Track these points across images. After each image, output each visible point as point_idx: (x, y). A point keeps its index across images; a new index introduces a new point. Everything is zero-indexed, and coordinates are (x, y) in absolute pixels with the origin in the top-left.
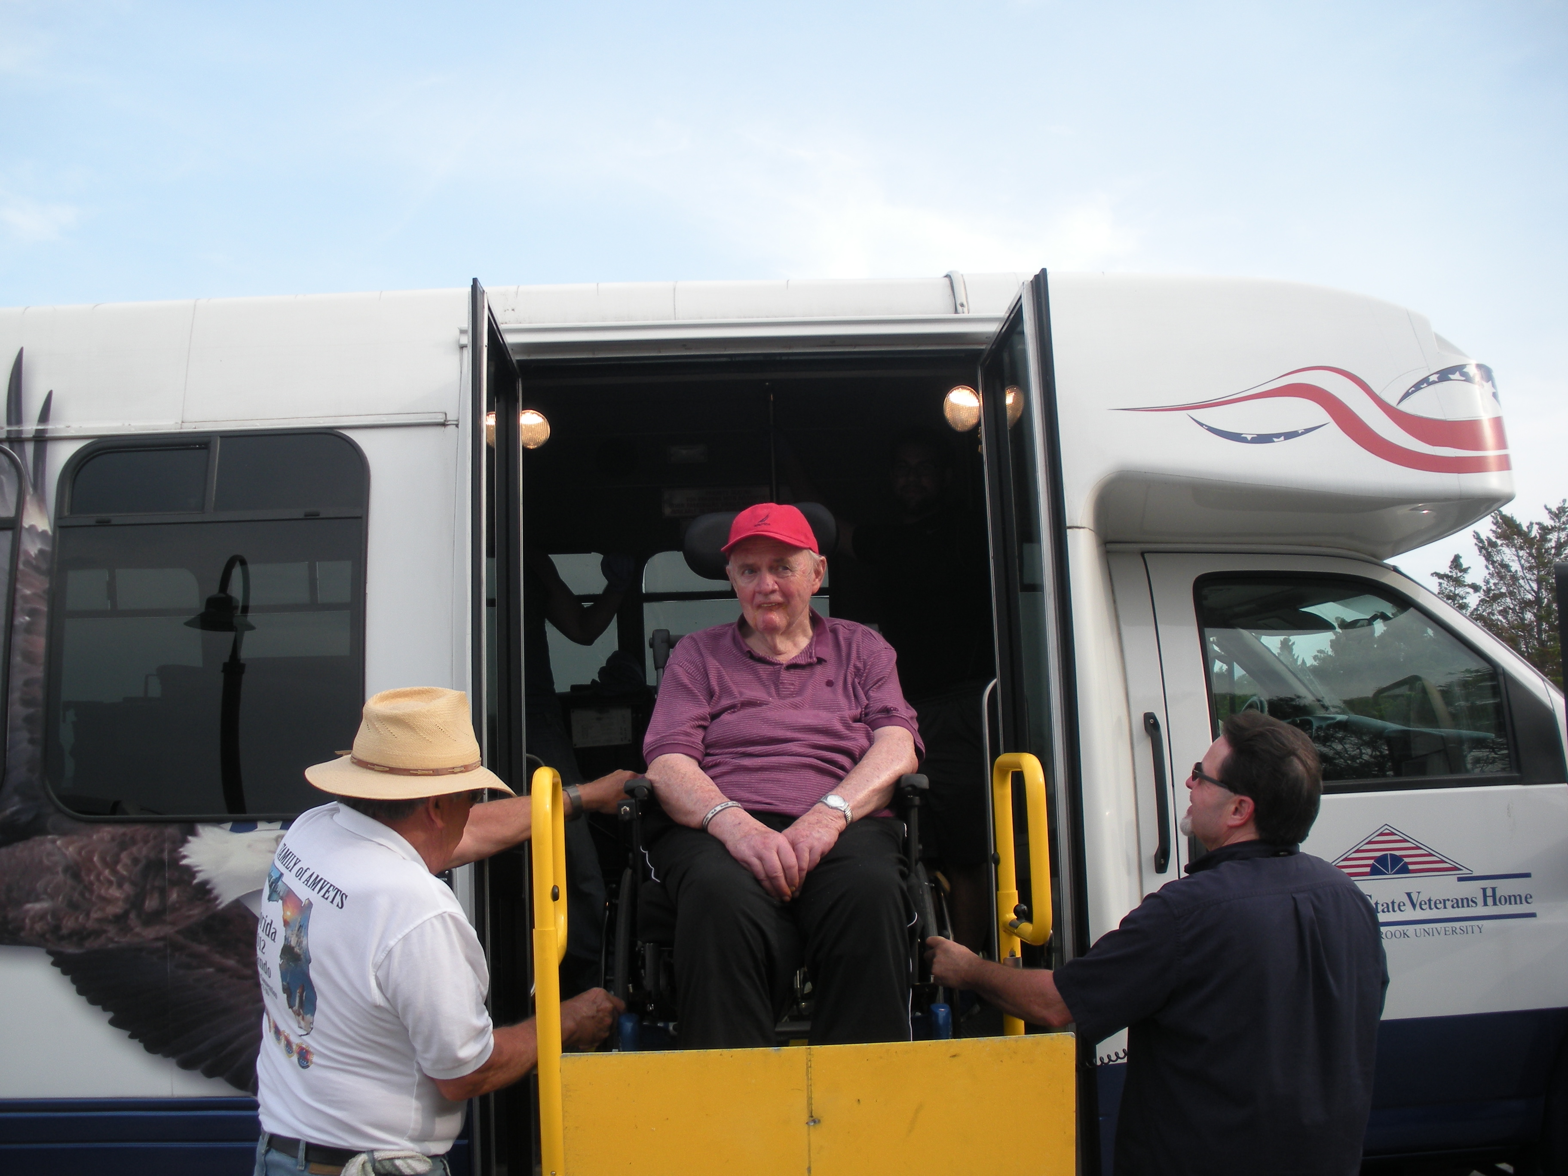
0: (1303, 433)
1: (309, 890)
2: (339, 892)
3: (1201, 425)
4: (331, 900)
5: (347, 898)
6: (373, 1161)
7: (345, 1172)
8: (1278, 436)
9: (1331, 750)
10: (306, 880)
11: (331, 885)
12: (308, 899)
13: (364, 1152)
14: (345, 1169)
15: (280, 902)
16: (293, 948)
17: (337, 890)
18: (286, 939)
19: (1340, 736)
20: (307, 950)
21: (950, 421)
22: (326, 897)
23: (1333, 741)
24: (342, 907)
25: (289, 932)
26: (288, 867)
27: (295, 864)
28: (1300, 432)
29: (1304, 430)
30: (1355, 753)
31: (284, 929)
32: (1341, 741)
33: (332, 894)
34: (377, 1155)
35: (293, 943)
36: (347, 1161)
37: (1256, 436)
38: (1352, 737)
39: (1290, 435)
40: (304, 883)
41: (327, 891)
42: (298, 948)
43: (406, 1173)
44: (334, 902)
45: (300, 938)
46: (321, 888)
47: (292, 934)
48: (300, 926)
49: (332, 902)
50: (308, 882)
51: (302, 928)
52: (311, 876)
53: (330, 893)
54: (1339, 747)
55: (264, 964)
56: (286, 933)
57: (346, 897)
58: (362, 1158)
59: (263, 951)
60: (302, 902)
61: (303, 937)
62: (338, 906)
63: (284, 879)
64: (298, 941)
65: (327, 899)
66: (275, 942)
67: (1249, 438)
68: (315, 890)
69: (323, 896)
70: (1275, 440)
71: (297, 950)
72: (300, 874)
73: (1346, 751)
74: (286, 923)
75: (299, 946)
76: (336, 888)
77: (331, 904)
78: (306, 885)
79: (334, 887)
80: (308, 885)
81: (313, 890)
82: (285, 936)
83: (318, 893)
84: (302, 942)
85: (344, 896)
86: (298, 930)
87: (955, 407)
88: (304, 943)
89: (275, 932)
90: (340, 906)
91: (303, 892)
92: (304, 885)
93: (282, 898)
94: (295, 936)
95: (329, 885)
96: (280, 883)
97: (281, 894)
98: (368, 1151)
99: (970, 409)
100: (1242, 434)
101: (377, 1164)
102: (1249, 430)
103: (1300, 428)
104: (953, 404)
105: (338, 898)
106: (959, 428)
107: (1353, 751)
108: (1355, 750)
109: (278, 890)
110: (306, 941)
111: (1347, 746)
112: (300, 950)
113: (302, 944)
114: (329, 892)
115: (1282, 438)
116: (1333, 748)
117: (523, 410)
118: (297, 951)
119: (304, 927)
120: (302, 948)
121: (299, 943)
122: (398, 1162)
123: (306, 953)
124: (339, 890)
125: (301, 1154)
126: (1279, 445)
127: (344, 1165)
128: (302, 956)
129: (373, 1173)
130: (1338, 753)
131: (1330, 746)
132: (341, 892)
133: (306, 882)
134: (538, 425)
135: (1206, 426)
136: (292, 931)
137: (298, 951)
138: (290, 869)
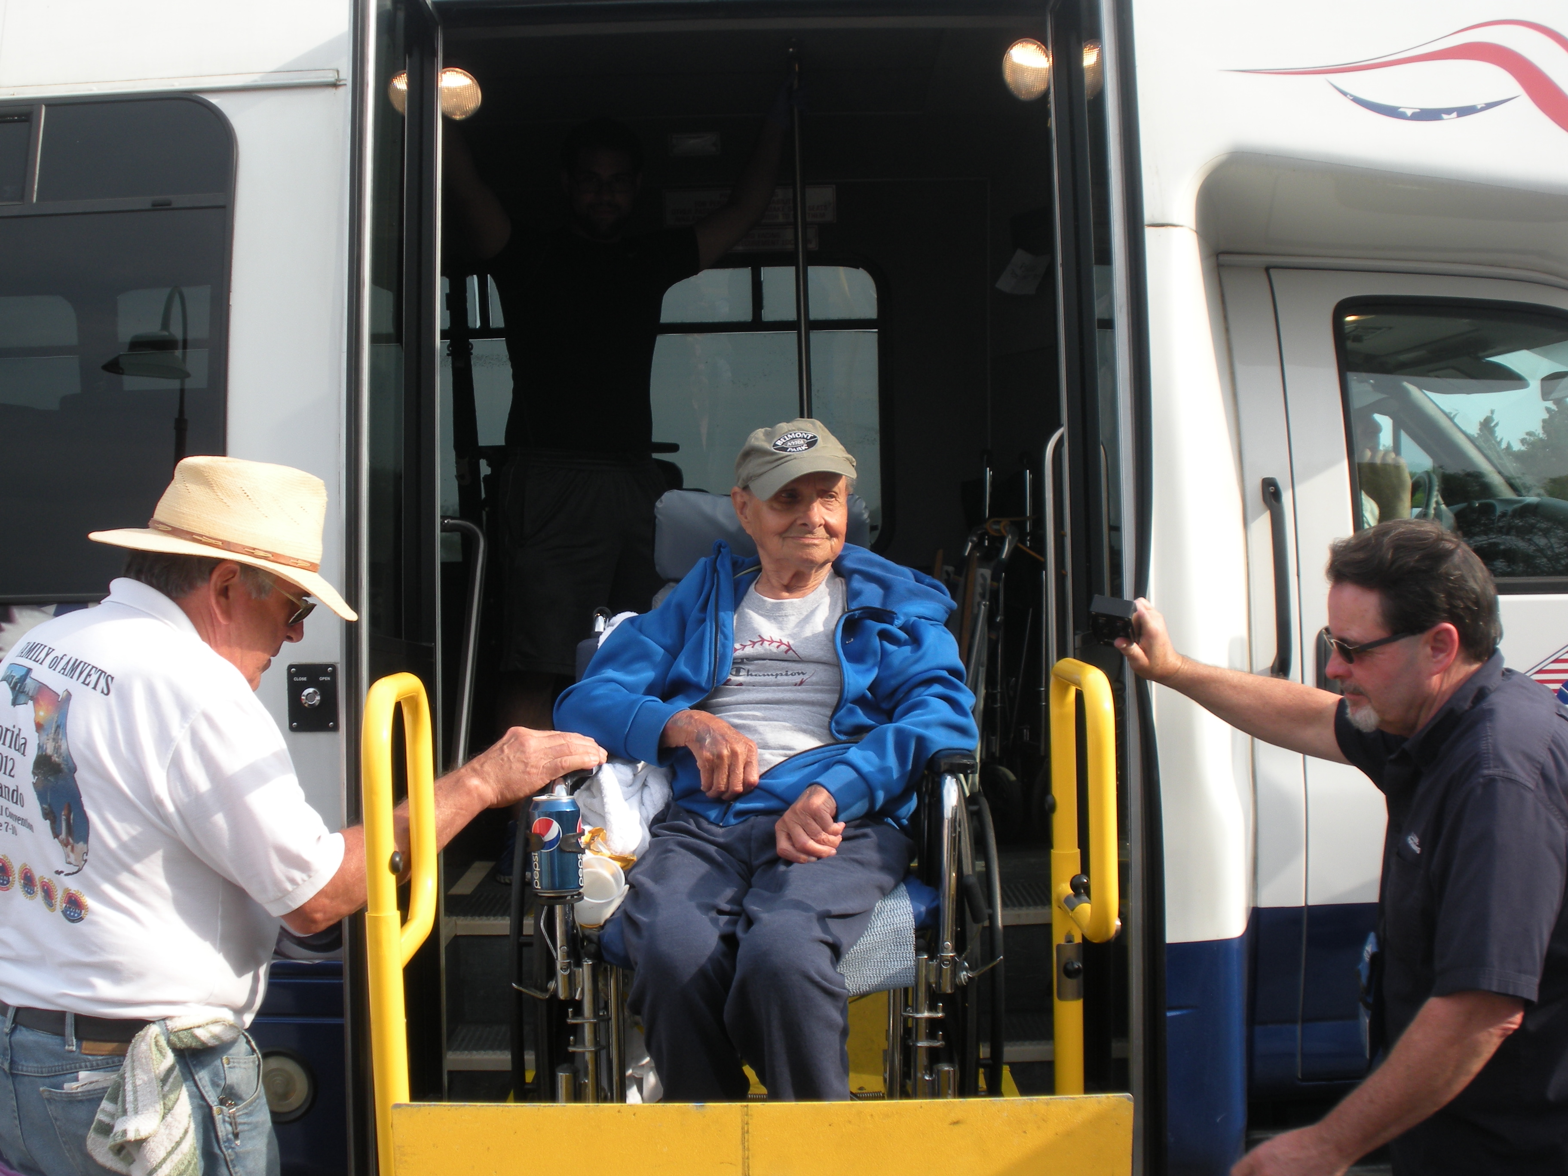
0: (1483, 109)
1: (68, 678)
2: (103, 674)
3: (1344, 94)
4: (93, 686)
5: (114, 680)
6: (169, 1034)
7: (133, 1050)
8: (1449, 111)
9: (1531, 544)
10: (63, 669)
11: (93, 667)
12: (67, 690)
13: (153, 1022)
14: (131, 1045)
15: (31, 703)
16: (50, 757)
17: (100, 672)
18: (40, 747)
19: (1545, 526)
20: (69, 755)
21: (1012, 86)
22: (87, 682)
23: (1536, 534)
24: (107, 694)
25: (44, 737)
26: (37, 660)
27: (47, 655)
28: (1479, 107)
29: (1485, 104)
30: (1560, 551)
31: (37, 734)
32: (1546, 533)
33: (94, 678)
34: (170, 1024)
35: (50, 751)
36: (134, 1036)
37: (1418, 110)
38: (1559, 529)
39: (1464, 111)
40: (59, 672)
41: (89, 675)
42: (55, 755)
43: (209, 1044)
44: (97, 688)
45: (57, 742)
46: (81, 673)
47: (48, 740)
48: (58, 727)
49: (94, 688)
50: (65, 669)
51: (60, 728)
52: (68, 663)
53: (92, 676)
54: (1542, 542)
55: (14, 791)
56: (39, 740)
57: (112, 678)
58: (154, 1030)
59: (12, 774)
60: (59, 696)
61: (61, 740)
62: (102, 692)
63: (33, 675)
64: (55, 747)
65: (88, 685)
66: (25, 756)
67: (1409, 113)
68: (74, 677)
69: (83, 683)
70: (1444, 116)
71: (55, 758)
72: (53, 665)
73: (1551, 547)
74: (39, 727)
75: (57, 753)
76: (100, 670)
77: (93, 690)
78: (63, 674)
79: (97, 668)
80: (66, 673)
81: (72, 677)
82: (39, 744)
83: (77, 679)
84: (60, 746)
85: (110, 678)
86: (55, 733)
87: (1018, 69)
88: (64, 747)
89: (25, 744)
90: (106, 691)
91: (57, 682)
92: (60, 675)
93: (32, 698)
94: (51, 741)
95: (90, 667)
96: (28, 681)
97: (30, 694)
98: (158, 1021)
99: (1037, 71)
100: (1400, 108)
101: (172, 1037)
102: (1410, 103)
103: (1479, 102)
104: (1014, 64)
105: (102, 682)
106: (1023, 97)
107: (1560, 548)
108: (1562, 547)
109: (27, 689)
110: (66, 744)
111: (1553, 540)
112: (58, 758)
113: (61, 749)
114: (90, 675)
115: (1454, 115)
116: (1535, 543)
117: (443, 68)
118: (55, 761)
119: (61, 727)
120: (61, 754)
121: (57, 749)
122: (199, 1032)
123: (67, 761)
124: (103, 672)
125: (70, 1030)
126: (1450, 123)
127: (130, 1042)
128: (63, 766)
129: (168, 1048)
130: (1540, 550)
131: (1530, 540)
132: (106, 673)
133: (63, 671)
134: (466, 88)
135: (1351, 96)
136: (48, 735)
137: (57, 759)
138: (40, 662)
